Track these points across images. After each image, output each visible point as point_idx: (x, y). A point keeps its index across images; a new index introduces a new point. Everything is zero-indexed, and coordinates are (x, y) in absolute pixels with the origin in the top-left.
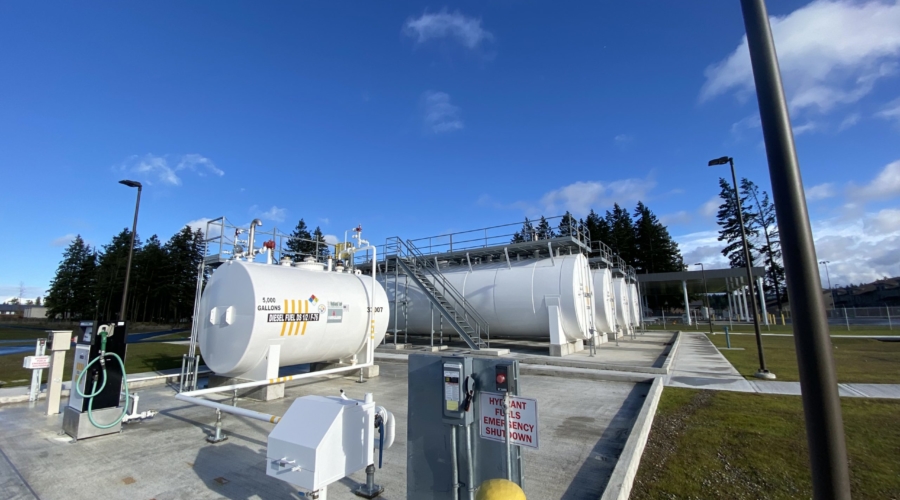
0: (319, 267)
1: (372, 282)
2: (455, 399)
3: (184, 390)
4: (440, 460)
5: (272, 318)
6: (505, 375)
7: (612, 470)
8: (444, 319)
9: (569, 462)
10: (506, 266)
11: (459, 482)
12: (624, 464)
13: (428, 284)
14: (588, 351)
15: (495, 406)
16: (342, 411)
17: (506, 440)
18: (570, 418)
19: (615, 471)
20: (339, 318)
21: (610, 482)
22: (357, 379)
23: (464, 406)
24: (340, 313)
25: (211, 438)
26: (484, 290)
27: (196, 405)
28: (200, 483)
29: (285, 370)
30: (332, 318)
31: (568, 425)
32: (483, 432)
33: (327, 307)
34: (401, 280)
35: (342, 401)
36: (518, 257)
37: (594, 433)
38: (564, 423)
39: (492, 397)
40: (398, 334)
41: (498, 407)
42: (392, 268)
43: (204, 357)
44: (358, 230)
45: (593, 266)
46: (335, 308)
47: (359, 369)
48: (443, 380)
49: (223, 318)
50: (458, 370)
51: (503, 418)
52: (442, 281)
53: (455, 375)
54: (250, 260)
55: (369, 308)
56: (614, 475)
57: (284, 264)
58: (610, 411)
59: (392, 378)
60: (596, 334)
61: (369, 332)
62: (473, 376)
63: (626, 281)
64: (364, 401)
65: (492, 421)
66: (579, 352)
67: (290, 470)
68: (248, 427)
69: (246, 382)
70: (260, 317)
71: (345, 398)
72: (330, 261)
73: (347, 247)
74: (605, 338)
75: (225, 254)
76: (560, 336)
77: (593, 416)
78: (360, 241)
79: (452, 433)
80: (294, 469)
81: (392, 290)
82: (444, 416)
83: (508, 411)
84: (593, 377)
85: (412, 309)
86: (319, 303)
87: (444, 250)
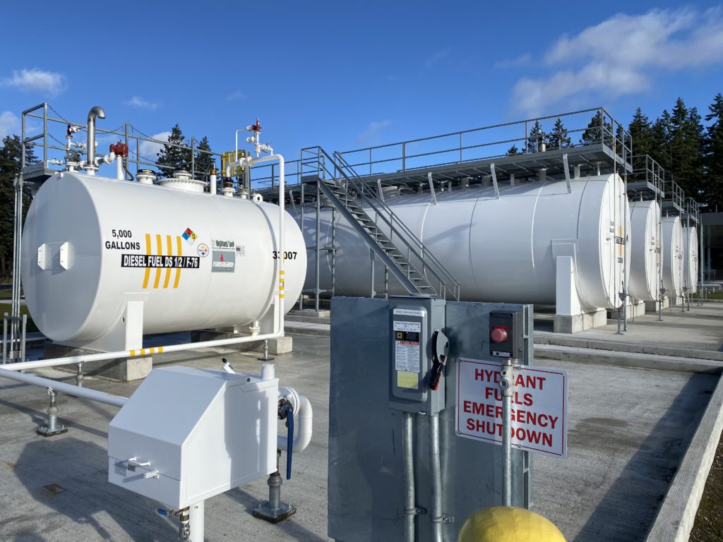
0: (196, 187)
1: (279, 213)
2: (412, 368)
3: (7, 363)
4: (384, 470)
5: (129, 261)
6: (509, 329)
7: (661, 498)
8: (391, 275)
9: (587, 484)
10: (493, 195)
11: (416, 505)
12: (681, 490)
13: (368, 222)
14: (615, 327)
15: (486, 384)
16: (223, 389)
17: (504, 442)
18: (587, 420)
19: (667, 500)
20: (230, 265)
21: (659, 518)
22: (261, 355)
23: (429, 382)
24: (232, 258)
25: (43, 429)
26: (456, 232)
27: (26, 384)
28: (22, 491)
29: (151, 339)
30: (219, 264)
31: (584, 430)
32: (462, 428)
33: (212, 248)
34: (325, 216)
35: (225, 375)
36: (512, 180)
37: (626, 442)
38: (577, 426)
39: (480, 368)
40: (322, 296)
41: (492, 384)
42: (311, 197)
43: (34, 317)
44: (255, 128)
45: (632, 196)
46: (223, 249)
47: (263, 341)
48: (393, 336)
49: (56, 258)
50: (419, 319)
51: (499, 404)
52: (388, 217)
53: (413, 327)
54: (92, 173)
55: (275, 252)
56: (665, 506)
57: (144, 181)
58: (652, 412)
59: (313, 356)
60: (628, 301)
61: (276, 289)
62: (446, 331)
63: (683, 222)
64: (261, 377)
65: (479, 408)
66: (599, 328)
67: (142, 476)
68: (99, 416)
69: (96, 353)
70: (110, 258)
71: (230, 371)
72: (214, 178)
73: (240, 156)
74: (641, 309)
75: (51, 163)
76: (572, 302)
77: (625, 418)
78: (260, 147)
79: (405, 426)
80: (148, 475)
81: (312, 231)
82: (392, 397)
83: (510, 392)
84: (622, 363)
85: (341, 260)
86: (198, 241)
87: (392, 168)
